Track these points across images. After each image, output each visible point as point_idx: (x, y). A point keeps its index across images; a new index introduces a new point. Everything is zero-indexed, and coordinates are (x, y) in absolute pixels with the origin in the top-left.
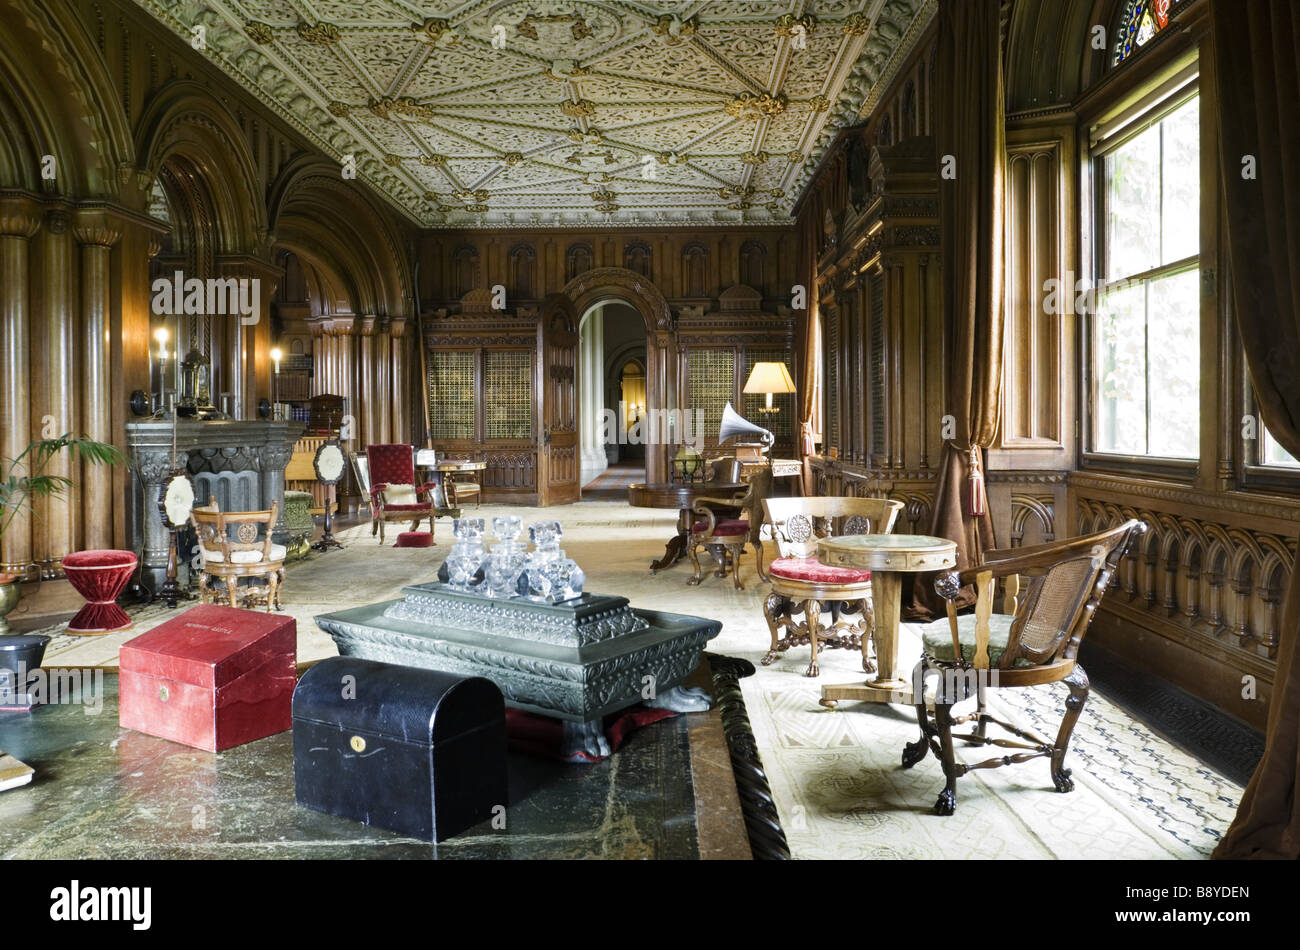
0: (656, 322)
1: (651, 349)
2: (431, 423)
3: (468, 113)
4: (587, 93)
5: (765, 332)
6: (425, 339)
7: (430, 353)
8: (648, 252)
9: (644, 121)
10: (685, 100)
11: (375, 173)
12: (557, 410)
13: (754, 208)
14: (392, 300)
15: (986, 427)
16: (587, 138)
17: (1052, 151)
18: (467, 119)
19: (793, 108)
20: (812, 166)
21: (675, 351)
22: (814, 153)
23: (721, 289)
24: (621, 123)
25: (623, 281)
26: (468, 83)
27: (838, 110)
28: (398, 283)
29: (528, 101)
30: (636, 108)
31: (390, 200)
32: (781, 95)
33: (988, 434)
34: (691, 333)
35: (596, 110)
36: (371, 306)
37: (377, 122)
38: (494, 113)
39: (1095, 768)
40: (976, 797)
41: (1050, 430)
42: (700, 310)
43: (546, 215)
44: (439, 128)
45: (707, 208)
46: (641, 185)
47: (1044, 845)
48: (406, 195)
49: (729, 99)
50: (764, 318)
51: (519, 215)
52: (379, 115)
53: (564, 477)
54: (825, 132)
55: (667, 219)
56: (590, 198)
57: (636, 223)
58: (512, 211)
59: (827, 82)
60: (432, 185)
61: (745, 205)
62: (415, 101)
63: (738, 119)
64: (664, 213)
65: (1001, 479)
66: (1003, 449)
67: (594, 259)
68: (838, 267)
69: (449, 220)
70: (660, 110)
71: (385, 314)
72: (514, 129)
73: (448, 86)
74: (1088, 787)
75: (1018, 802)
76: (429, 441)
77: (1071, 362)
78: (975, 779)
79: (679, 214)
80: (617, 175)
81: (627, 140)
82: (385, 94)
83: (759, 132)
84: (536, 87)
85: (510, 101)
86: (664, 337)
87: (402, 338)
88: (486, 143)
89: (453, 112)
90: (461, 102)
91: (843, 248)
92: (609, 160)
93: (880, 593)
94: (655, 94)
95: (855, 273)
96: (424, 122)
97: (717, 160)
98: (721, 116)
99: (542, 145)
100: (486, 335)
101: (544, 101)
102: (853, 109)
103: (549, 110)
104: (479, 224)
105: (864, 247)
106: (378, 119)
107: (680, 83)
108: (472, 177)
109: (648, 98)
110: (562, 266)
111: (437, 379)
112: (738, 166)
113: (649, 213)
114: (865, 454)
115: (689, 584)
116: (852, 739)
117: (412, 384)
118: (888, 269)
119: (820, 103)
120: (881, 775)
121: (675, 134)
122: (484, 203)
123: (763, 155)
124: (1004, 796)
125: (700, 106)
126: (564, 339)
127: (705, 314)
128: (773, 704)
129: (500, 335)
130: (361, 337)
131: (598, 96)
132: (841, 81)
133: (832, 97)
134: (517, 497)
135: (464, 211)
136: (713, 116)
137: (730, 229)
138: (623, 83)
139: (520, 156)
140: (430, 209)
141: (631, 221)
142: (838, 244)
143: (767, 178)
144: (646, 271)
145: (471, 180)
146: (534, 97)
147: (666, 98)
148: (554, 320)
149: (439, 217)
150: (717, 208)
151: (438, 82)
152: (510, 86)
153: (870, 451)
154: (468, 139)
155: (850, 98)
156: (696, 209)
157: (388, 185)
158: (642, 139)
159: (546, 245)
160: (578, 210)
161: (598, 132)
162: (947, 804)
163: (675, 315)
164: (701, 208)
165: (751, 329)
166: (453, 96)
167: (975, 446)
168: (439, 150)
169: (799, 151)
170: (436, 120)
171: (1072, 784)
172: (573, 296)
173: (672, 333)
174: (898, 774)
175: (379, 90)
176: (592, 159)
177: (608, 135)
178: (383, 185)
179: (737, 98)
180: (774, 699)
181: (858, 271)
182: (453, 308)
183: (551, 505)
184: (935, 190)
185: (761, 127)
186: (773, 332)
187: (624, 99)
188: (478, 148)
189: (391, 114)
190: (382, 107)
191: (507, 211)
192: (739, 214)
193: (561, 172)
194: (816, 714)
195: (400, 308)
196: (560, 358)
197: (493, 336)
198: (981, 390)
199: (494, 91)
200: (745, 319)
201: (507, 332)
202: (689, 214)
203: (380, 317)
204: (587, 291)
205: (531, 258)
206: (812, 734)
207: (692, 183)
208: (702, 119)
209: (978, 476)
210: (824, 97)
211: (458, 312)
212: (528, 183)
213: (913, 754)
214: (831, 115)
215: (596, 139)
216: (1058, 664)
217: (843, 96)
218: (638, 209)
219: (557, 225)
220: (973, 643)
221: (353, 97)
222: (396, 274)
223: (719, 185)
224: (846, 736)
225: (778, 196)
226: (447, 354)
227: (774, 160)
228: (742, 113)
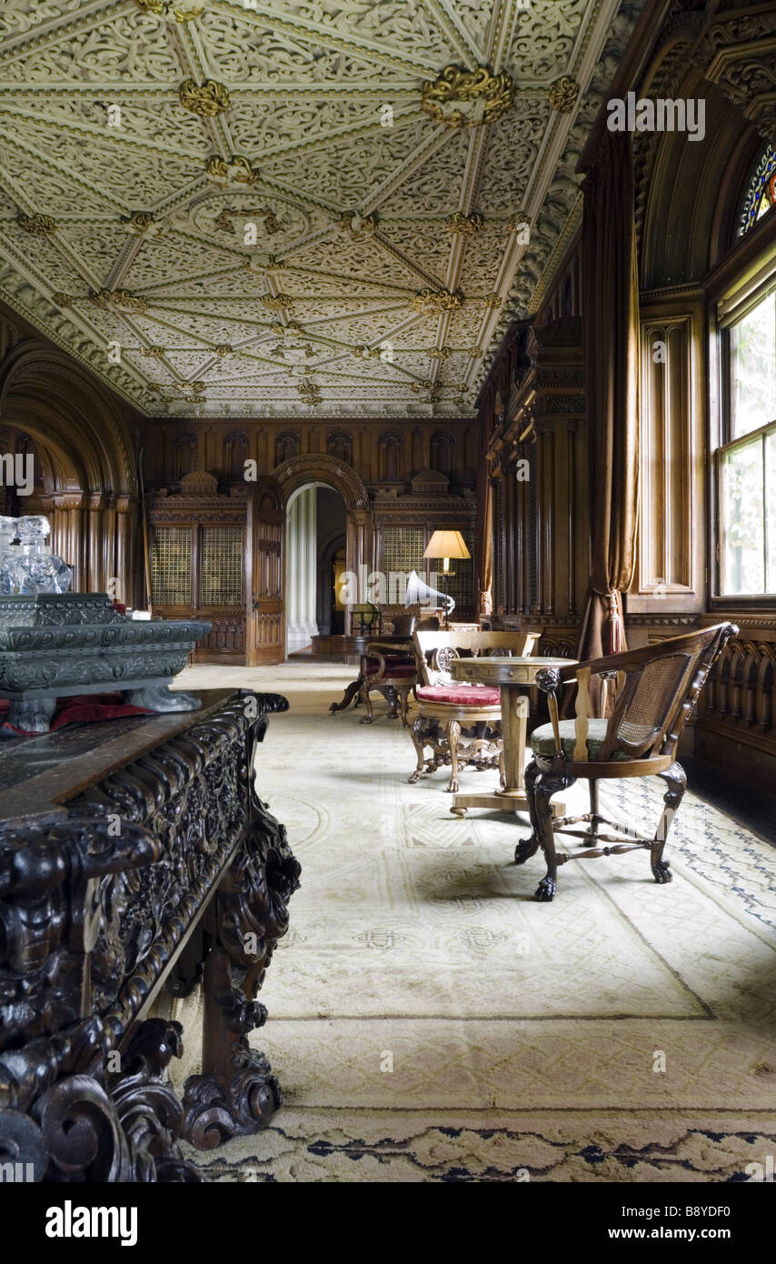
0: (355, 502)
1: (350, 526)
2: (152, 591)
3: (180, 305)
4: (285, 288)
5: (452, 513)
6: (148, 515)
7: (152, 528)
8: (349, 440)
9: (338, 315)
10: (373, 295)
11: (101, 363)
12: (265, 581)
13: (444, 402)
14: (118, 479)
15: (623, 572)
16: (288, 331)
17: (684, 324)
18: (179, 311)
19: (470, 305)
20: (490, 361)
21: (371, 528)
22: (492, 348)
23: (413, 474)
24: (317, 317)
25: (326, 466)
26: (177, 276)
27: (509, 307)
28: (123, 465)
29: (233, 294)
30: (329, 303)
31: (115, 389)
32: (458, 292)
33: (625, 579)
34: (383, 512)
35: (295, 304)
36: (99, 485)
37: (98, 313)
38: (203, 306)
39: (696, 864)
40: (577, 887)
41: (682, 577)
42: (394, 492)
43: (258, 406)
44: (155, 320)
45: (400, 402)
46: (340, 378)
47: (633, 925)
48: (131, 385)
49: (412, 295)
50: (451, 500)
51: (234, 406)
52: (99, 306)
53: (271, 640)
54: (499, 328)
55: (366, 412)
56: (296, 391)
57: (337, 415)
58: (227, 402)
59: (498, 280)
60: (154, 377)
61: (435, 399)
62: (130, 294)
63: (421, 315)
64: (363, 406)
65: (639, 622)
66: (640, 594)
67: (300, 446)
68: (504, 441)
69: (171, 410)
70: (351, 305)
71: (111, 492)
72: (223, 322)
73: (160, 279)
74: (686, 879)
75: (617, 893)
76: (150, 607)
77: (701, 514)
78: (581, 873)
79: (376, 408)
80: (321, 368)
81: (324, 334)
82: (104, 287)
83: (441, 327)
84: (239, 281)
85: (217, 294)
86: (361, 516)
87: (127, 514)
88: (198, 335)
89: (165, 304)
90: (172, 295)
91: (507, 423)
92: (310, 354)
93: (507, 706)
94: (347, 289)
95: (515, 443)
96: (141, 314)
97: (407, 354)
98: (406, 311)
99: (249, 338)
100: (202, 512)
101: (247, 295)
102: (522, 305)
103: (252, 304)
104: (198, 413)
105: (522, 417)
106: (99, 310)
107: (368, 279)
108: (189, 369)
109: (340, 294)
110: (271, 451)
111: (158, 551)
112: (426, 362)
113: (350, 406)
114: (524, 606)
115: (361, 723)
116: (474, 841)
117: (135, 555)
118: (541, 434)
119: (494, 299)
120: (493, 869)
121: (367, 329)
122: (202, 394)
123: (447, 351)
124: (605, 887)
125: (386, 302)
126: (272, 516)
127: (398, 496)
128: (409, 813)
129: (214, 512)
130: (88, 512)
131: (293, 291)
132: (510, 279)
133: (503, 295)
134: (227, 658)
135: (184, 401)
136: (399, 312)
137: (421, 420)
138: (316, 277)
139: (230, 349)
140: (154, 400)
141: (334, 413)
142: (504, 422)
143: (453, 373)
144: (346, 457)
145: (188, 372)
146: (237, 291)
147: (355, 294)
148: (263, 499)
149: (161, 408)
150: (411, 402)
151: (150, 274)
152: (214, 279)
153: (528, 603)
154: (182, 331)
155: (519, 295)
156: (391, 402)
157: (114, 375)
158: (338, 333)
159: (258, 434)
160: (286, 402)
161: (298, 326)
162: (546, 891)
163: (372, 497)
164: (396, 402)
165: (439, 510)
166: (166, 289)
167: (615, 591)
168: (157, 342)
169: (479, 347)
170: (151, 312)
171: (670, 875)
172: (281, 479)
173: (369, 513)
174: (511, 869)
175: (97, 282)
176: (293, 352)
177: (307, 329)
178: (108, 373)
179: (419, 294)
180: (411, 809)
181: (518, 441)
182: (173, 488)
183: (258, 665)
184: (582, 363)
185: (442, 323)
186: (459, 513)
187: (318, 294)
188: (193, 340)
189: (109, 305)
190: (101, 297)
191: (222, 402)
192: (429, 408)
193: (268, 365)
194: (446, 822)
195: (125, 486)
196: (267, 534)
197: (209, 513)
198: (618, 538)
199: (201, 285)
200: (434, 500)
201: (222, 510)
202: (386, 407)
203: (106, 495)
204: (294, 474)
205: (244, 445)
206: (438, 837)
207: (385, 377)
208: (390, 314)
209: (618, 619)
210: (496, 294)
211: (178, 492)
212: (239, 376)
213: (524, 850)
214: (504, 312)
215: (296, 332)
216: (655, 758)
217: (513, 293)
218: (340, 402)
219: (268, 415)
220: (574, 737)
221: (75, 289)
222: (121, 456)
223: (411, 380)
224: (470, 838)
225: (463, 391)
226: (168, 529)
227: (457, 356)
228: (424, 308)
